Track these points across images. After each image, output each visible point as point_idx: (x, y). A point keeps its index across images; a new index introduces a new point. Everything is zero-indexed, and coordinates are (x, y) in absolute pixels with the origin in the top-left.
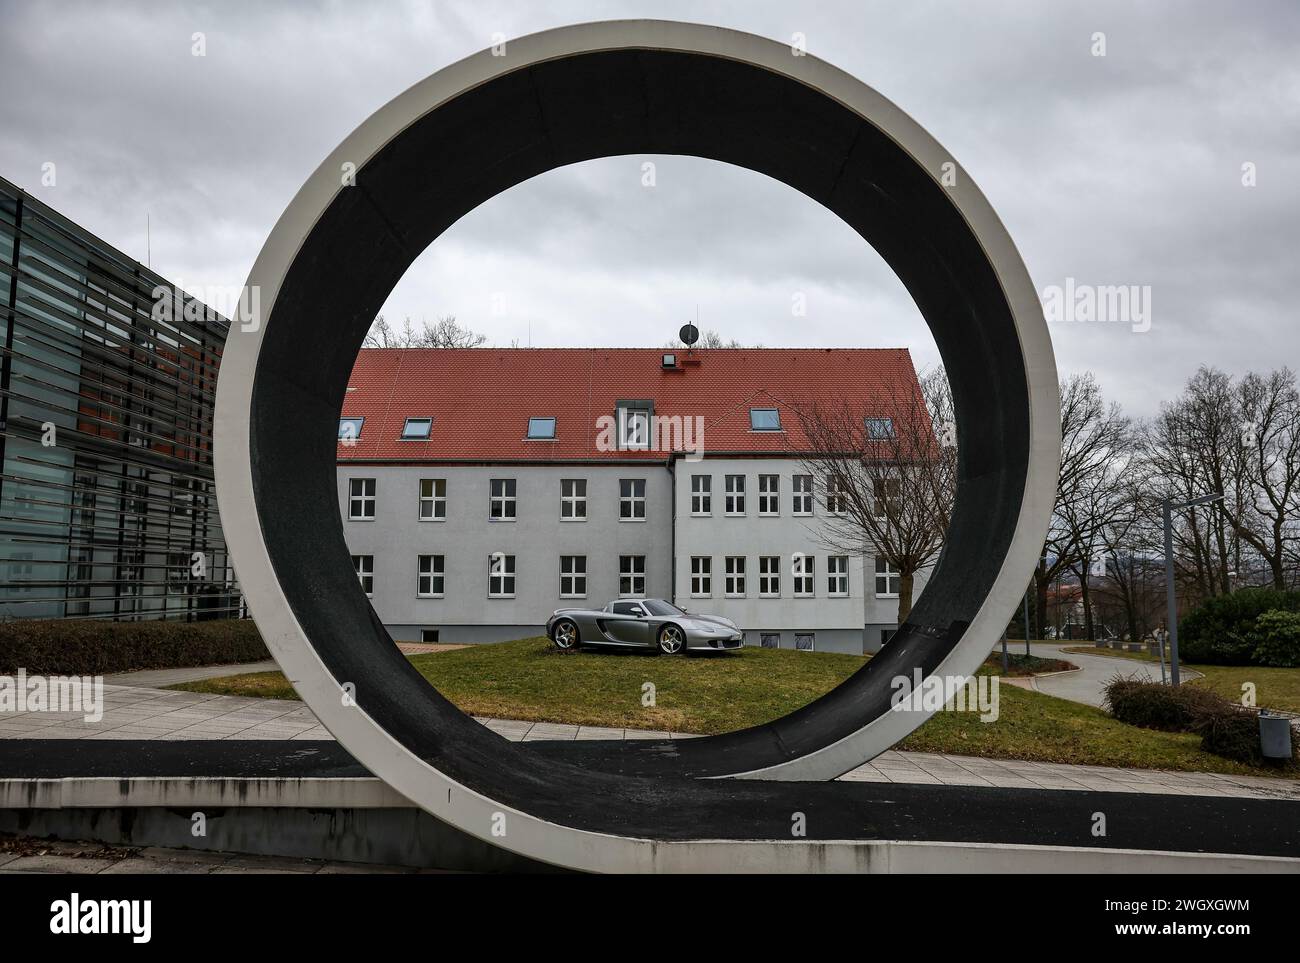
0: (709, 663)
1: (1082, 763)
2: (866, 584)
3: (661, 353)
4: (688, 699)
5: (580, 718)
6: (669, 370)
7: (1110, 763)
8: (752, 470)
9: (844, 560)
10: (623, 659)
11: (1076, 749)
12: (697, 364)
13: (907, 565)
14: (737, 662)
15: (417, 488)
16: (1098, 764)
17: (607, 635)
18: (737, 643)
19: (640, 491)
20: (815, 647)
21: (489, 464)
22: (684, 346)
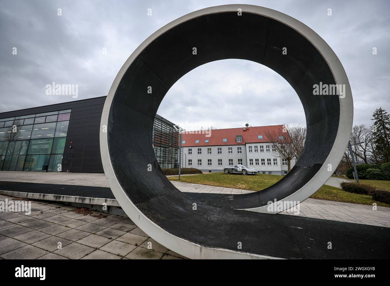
0: (251, 176)
1: (340, 201)
2: (281, 163)
3: (243, 128)
4: (247, 183)
5: (225, 186)
6: (244, 131)
7: (348, 202)
8: (259, 145)
9: (276, 159)
10: (236, 175)
11: (337, 198)
12: (249, 129)
13: (289, 159)
14: (257, 176)
15: (207, 150)
16: (344, 202)
17: (234, 171)
18: (257, 173)
19: (241, 149)
20: (272, 174)
21: (217, 146)
22: (247, 127)
